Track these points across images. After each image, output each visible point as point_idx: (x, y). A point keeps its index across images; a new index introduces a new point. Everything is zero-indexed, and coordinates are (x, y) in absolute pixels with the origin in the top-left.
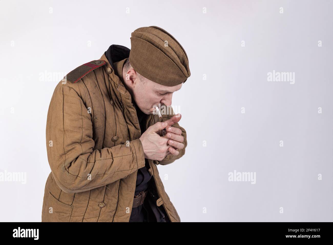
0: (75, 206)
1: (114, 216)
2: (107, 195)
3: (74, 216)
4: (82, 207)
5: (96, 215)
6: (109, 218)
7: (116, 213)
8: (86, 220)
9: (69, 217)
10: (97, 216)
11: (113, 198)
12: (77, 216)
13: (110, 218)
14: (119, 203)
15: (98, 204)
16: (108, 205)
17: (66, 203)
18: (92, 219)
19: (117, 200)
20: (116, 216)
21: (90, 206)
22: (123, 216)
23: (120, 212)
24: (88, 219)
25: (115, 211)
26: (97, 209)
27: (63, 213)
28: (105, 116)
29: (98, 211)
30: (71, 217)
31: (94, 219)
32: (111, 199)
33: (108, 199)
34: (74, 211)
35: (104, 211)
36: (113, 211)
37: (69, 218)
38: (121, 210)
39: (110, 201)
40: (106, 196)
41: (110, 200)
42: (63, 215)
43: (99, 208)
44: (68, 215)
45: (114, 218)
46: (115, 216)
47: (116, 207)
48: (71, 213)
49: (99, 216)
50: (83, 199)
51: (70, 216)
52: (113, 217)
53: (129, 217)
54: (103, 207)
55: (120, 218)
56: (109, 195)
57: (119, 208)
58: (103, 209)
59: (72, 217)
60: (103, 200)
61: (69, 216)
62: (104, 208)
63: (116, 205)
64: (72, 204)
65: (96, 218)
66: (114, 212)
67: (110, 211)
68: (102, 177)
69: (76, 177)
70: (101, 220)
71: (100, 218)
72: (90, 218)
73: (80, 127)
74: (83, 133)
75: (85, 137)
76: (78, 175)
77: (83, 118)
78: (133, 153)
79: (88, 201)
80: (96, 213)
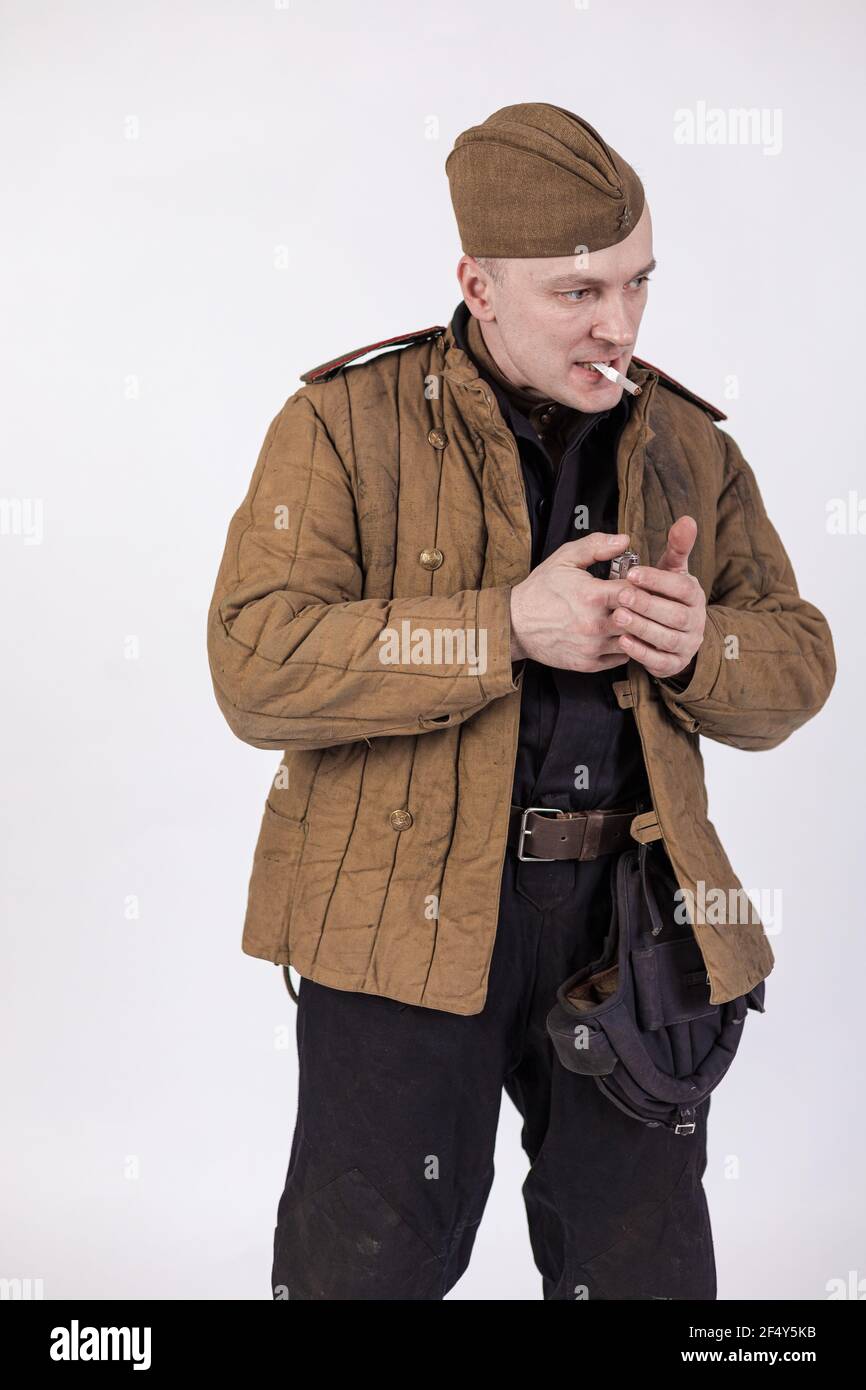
0: (314, 824)
2: (417, 780)
3: (310, 863)
4: (336, 826)
5: (381, 861)
6: (425, 866)
7: (454, 847)
8: (349, 878)
9: (296, 867)
10: (387, 866)
11: (436, 791)
12: (318, 862)
13: (430, 867)
14: (460, 809)
15: (386, 814)
16: (423, 820)
17: (288, 813)
18: (369, 873)
19: (451, 800)
20: (453, 859)
21: (361, 823)
22: (477, 858)
23: (464, 844)
24: (357, 872)
25: (446, 843)
26: (385, 836)
28: (396, 479)
29: (389, 842)
30: (303, 868)
31: (374, 873)
32: (431, 796)
33: (422, 795)
34: (311, 841)
35: (410, 844)
36: (441, 840)
37: (295, 873)
38: (466, 837)
39: (427, 802)
40: (415, 786)
41: (427, 797)
42: (279, 861)
43: (389, 829)
44: (292, 858)
45: (446, 869)
46: (449, 861)
47: (450, 825)
48: (299, 849)
49: (392, 862)
50: (337, 797)
51: (297, 863)
52: (441, 865)
53: (496, 863)
54: (407, 828)
55: (465, 866)
56: (423, 779)
57: (462, 830)
58: (406, 836)
59: (305, 864)
60: (402, 799)
61: (293, 864)
62: (409, 831)
64: (303, 817)
65: (382, 871)
66: (443, 846)
67: (429, 840)
68: (339, 679)
69: (248, 652)
70: (400, 880)
71: (397, 872)
72: (361, 871)
73: (297, 502)
74: (301, 521)
75: (312, 535)
76: (256, 647)
77: (314, 476)
78: (464, 615)
79: (355, 805)
80: (384, 849)
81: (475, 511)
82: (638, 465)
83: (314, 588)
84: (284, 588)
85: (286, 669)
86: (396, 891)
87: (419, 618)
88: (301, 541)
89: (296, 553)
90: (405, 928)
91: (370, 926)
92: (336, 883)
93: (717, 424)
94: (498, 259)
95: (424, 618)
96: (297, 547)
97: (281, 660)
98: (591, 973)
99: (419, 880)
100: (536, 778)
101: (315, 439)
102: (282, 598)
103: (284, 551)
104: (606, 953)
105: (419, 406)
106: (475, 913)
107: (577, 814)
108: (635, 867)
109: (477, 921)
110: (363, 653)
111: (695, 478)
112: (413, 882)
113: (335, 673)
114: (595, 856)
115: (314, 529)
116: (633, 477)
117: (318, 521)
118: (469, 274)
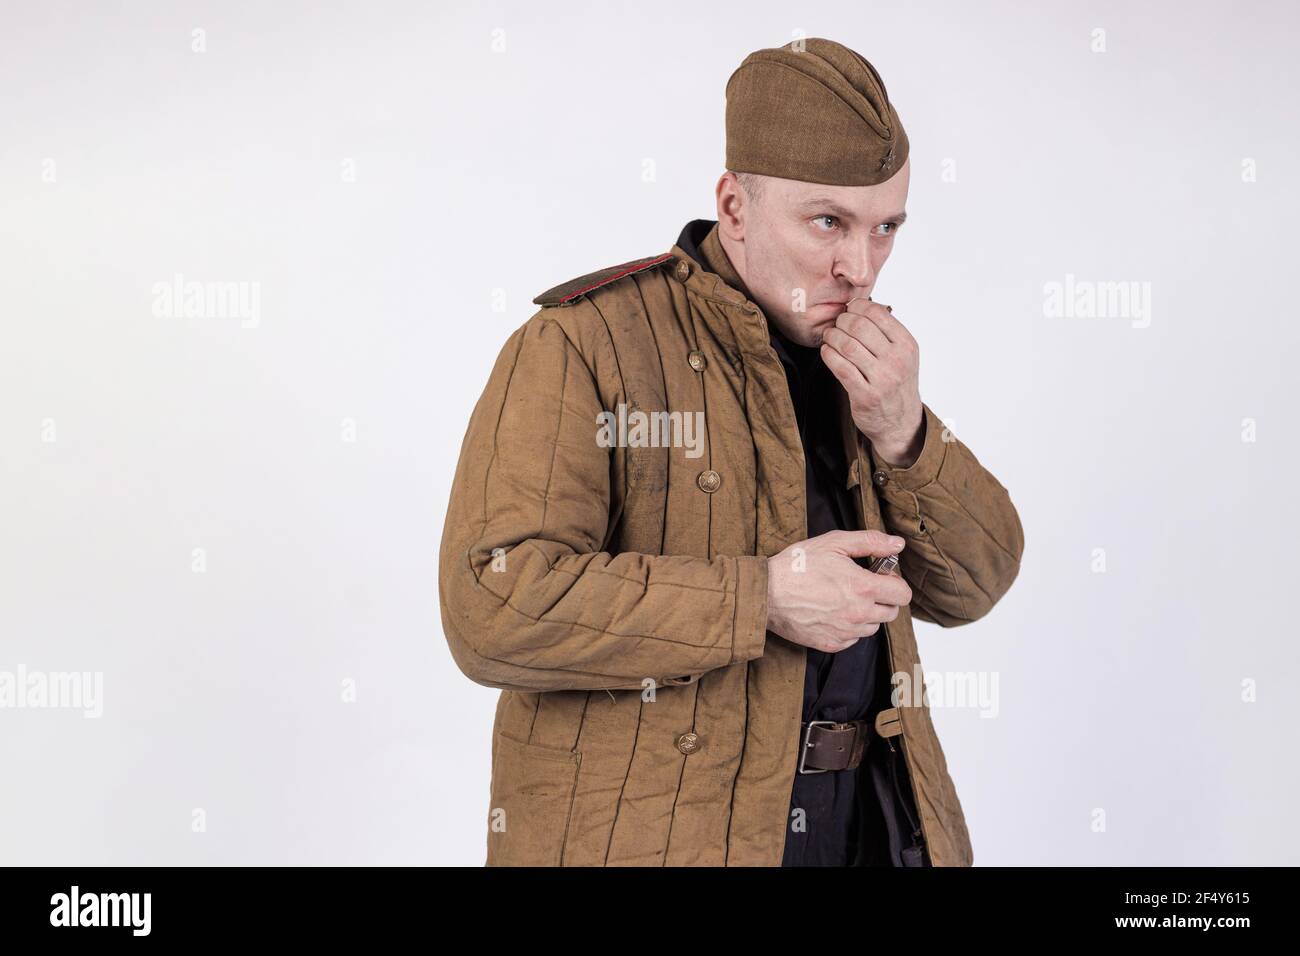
0: (586, 752)
1: (735, 783)
2: (706, 703)
3: (587, 793)
4: (616, 754)
5: (667, 785)
6: (718, 788)
7: (744, 768)
8: (629, 803)
9: (569, 799)
10: (672, 790)
11: (726, 712)
12: (596, 791)
13: (720, 789)
14: (752, 728)
15: (672, 739)
16: (713, 741)
17: (553, 744)
18: (654, 799)
19: (743, 720)
20: (744, 779)
21: (644, 749)
23: (757, 763)
24: (640, 799)
25: (738, 763)
26: (672, 760)
27: (547, 784)
28: (665, 403)
29: (675, 767)
30: (576, 799)
31: (658, 798)
32: (721, 717)
33: (712, 717)
34: (585, 771)
35: (699, 766)
36: (732, 761)
37: (568, 805)
38: (761, 755)
39: (716, 724)
40: (702, 708)
41: (716, 719)
42: (546, 794)
43: (676, 753)
44: (563, 789)
45: (736, 790)
46: (739, 782)
47: (741, 745)
48: (572, 781)
49: (677, 786)
50: (615, 723)
51: (569, 794)
52: (732, 785)
53: (788, 779)
54: (692, 752)
55: (759, 784)
56: (713, 702)
57: (754, 748)
58: (693, 757)
59: (579, 795)
60: (690, 722)
61: (565, 796)
62: (697, 754)
63: (741, 738)
64: (575, 747)
65: (667, 796)
66: (734, 766)
67: (720, 762)
68: (595, 639)
69: (502, 602)
70: (688, 803)
71: (683, 796)
72: (645, 797)
73: (547, 438)
74: (553, 460)
75: (565, 474)
76: (509, 597)
77: (565, 410)
78: (725, 588)
79: (634, 732)
80: (670, 773)
81: (745, 432)
83: (568, 536)
84: (537, 536)
85: (541, 625)
86: (681, 815)
87: (682, 586)
88: (553, 481)
89: (546, 492)
90: (696, 851)
91: (658, 853)
92: (618, 811)
94: (759, 176)
95: (687, 587)
96: (548, 485)
97: (536, 615)
99: (709, 802)
100: (820, 692)
101: (566, 370)
102: (538, 549)
103: (535, 490)
106: (764, 830)
107: (846, 724)
109: (768, 838)
110: (622, 618)
112: (701, 805)
113: (591, 633)
114: (857, 765)
115: (568, 466)
117: (571, 459)
118: (727, 191)
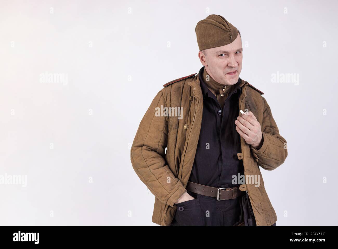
82: (243, 103)
93: (261, 95)
98: (237, 224)
104: (240, 219)
105: (188, 91)
107: (231, 188)
108: (246, 199)
111: (257, 107)
114: (235, 198)
116: (242, 106)
118: (201, 56)
